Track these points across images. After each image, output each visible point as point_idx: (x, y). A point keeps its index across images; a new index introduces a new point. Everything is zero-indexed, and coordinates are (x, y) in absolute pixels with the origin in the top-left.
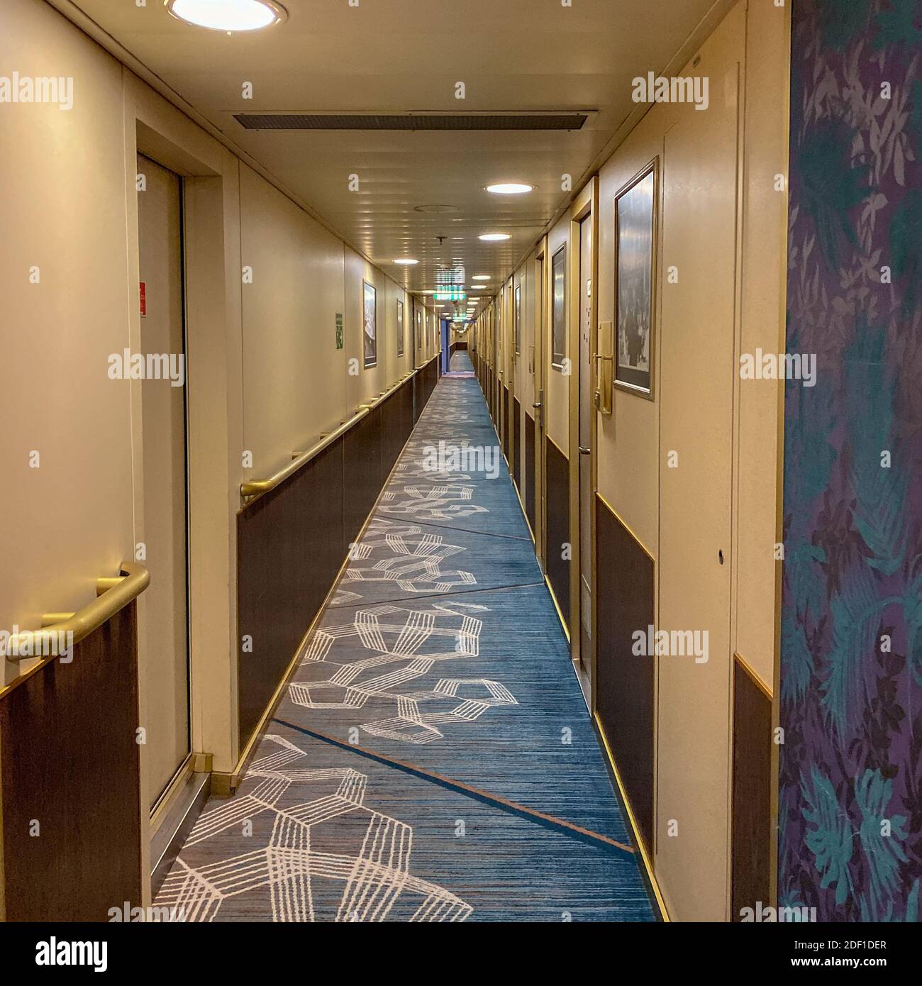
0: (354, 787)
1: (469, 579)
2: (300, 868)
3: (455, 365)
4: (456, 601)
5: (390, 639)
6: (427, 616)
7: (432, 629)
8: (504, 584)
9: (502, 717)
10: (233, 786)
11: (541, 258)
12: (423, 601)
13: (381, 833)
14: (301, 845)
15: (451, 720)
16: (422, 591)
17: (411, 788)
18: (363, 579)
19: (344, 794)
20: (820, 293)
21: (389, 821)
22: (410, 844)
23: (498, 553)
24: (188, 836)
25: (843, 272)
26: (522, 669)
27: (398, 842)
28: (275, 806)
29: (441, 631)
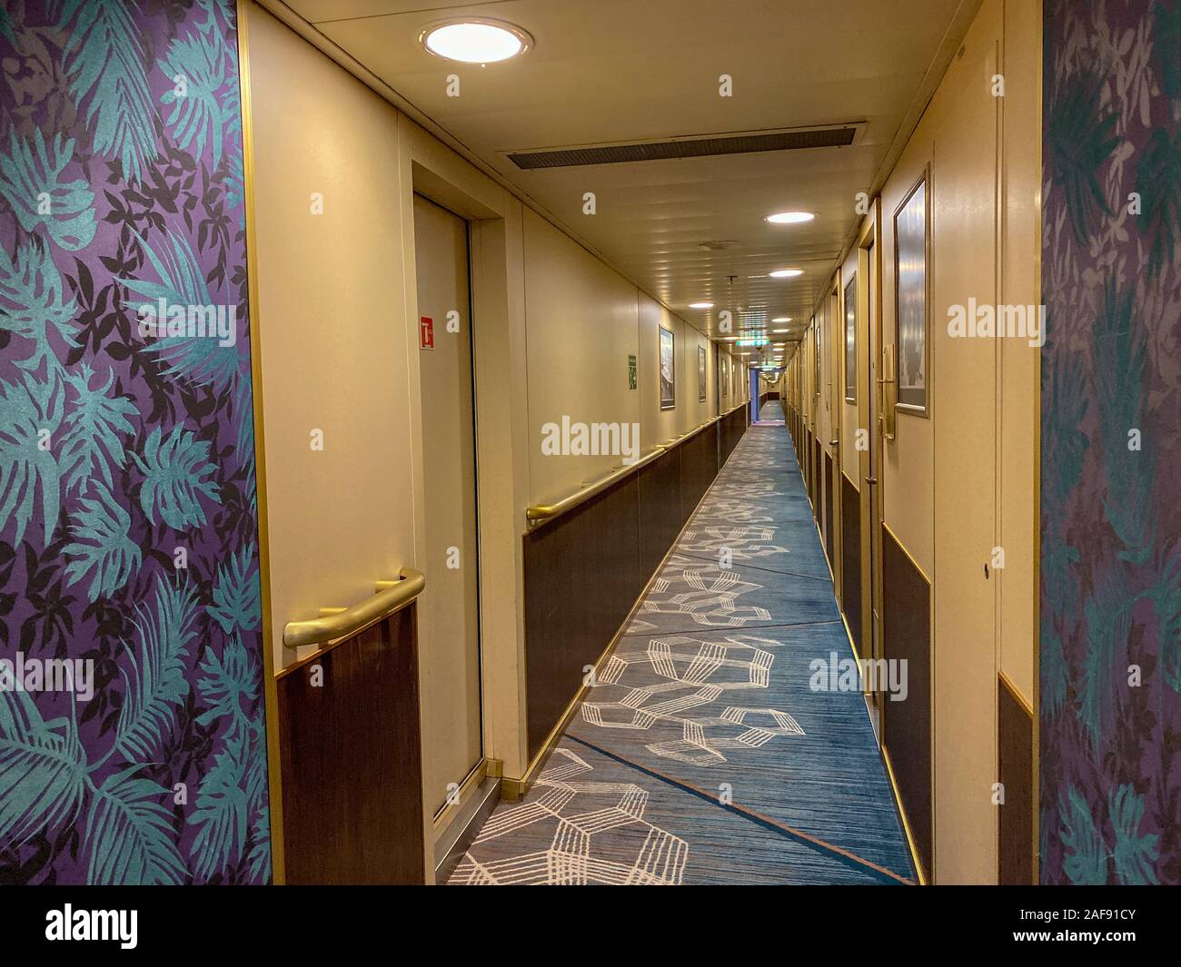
0: (635, 802)
1: (764, 615)
2: (578, 871)
3: (766, 414)
4: (748, 635)
5: (681, 667)
6: (719, 648)
7: (723, 660)
8: (800, 621)
9: (787, 746)
10: (521, 792)
11: (835, 294)
12: (715, 634)
13: (658, 846)
14: (580, 852)
15: (735, 745)
16: (715, 624)
17: (690, 806)
18: (659, 611)
19: (625, 807)
20: (1071, 266)
21: (666, 836)
22: (685, 859)
23: (795, 591)
24: (478, 834)
25: (1092, 239)
26: (812, 701)
27: (673, 856)
28: (558, 814)
29: (732, 663)
